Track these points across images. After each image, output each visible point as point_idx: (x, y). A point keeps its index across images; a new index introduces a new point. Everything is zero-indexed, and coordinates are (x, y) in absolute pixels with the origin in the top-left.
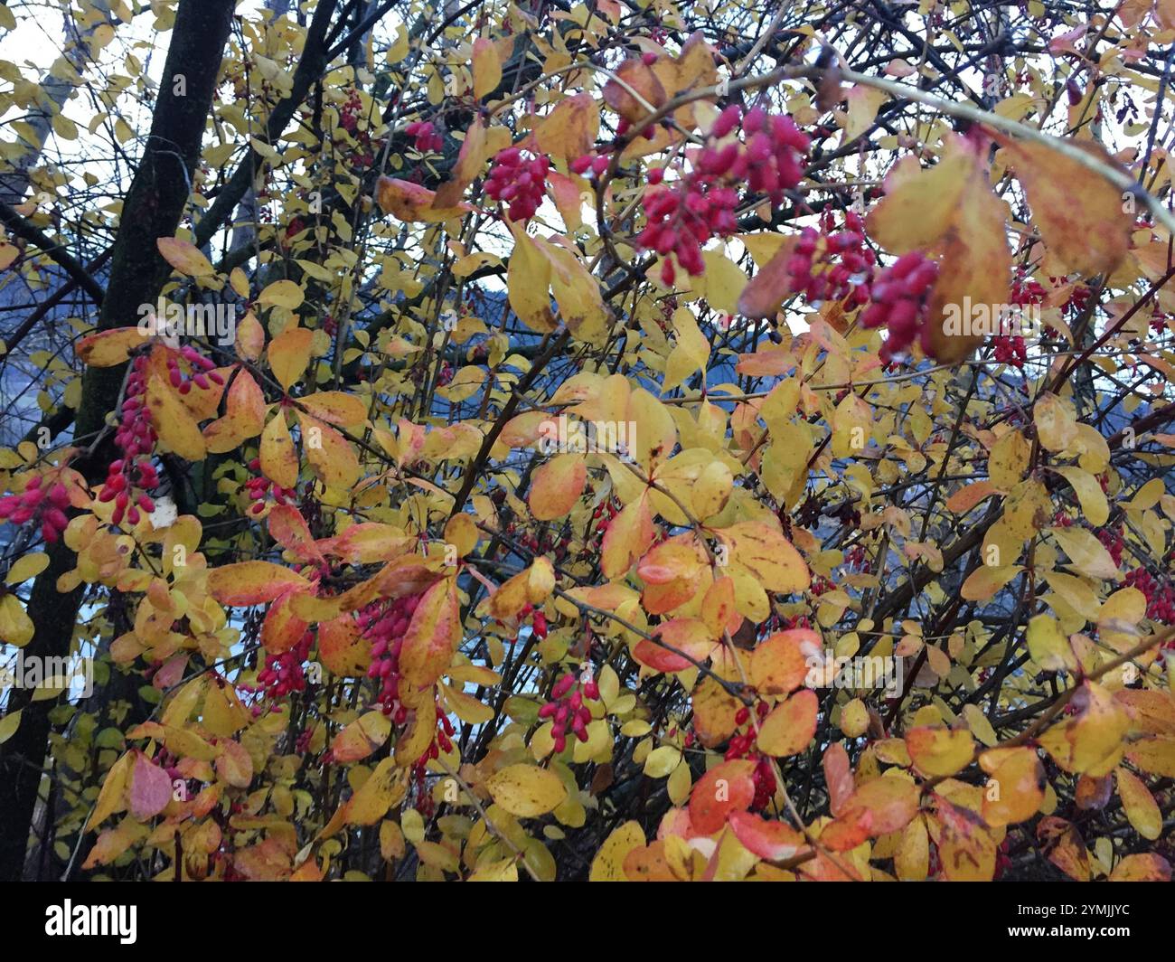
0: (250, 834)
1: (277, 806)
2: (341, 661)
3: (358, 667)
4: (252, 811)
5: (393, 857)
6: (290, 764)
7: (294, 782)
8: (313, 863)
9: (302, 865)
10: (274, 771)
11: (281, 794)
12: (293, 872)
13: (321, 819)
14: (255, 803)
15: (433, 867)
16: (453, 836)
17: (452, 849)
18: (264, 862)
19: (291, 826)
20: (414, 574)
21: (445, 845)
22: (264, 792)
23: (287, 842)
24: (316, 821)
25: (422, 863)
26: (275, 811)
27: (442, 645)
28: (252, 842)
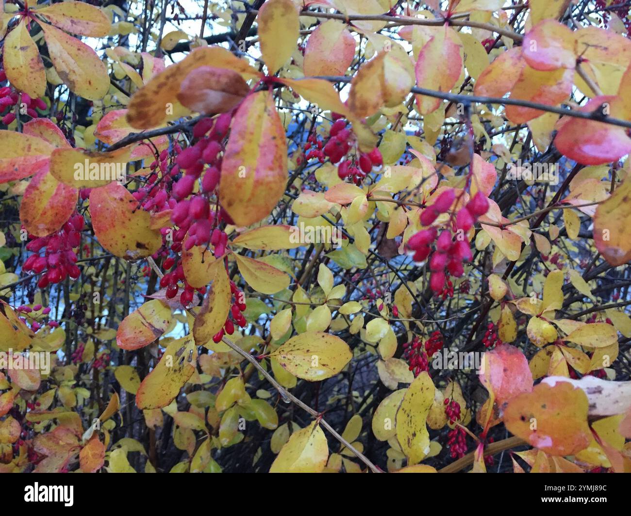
0: (45, 423)
1: (63, 401)
2: (120, 241)
3: (139, 245)
4: (44, 407)
5: (155, 426)
6: (70, 371)
7: (74, 382)
8: (97, 439)
9: (88, 441)
10: (58, 377)
11: (65, 392)
12: (82, 448)
13: (96, 406)
14: (46, 401)
15: (185, 429)
16: (199, 406)
17: (199, 415)
18: (58, 443)
19: (76, 414)
20: (224, 80)
21: (193, 412)
22: (52, 392)
23: (75, 427)
24: (92, 407)
25: (178, 427)
26: (62, 405)
27: (271, 169)
28: (47, 428)
